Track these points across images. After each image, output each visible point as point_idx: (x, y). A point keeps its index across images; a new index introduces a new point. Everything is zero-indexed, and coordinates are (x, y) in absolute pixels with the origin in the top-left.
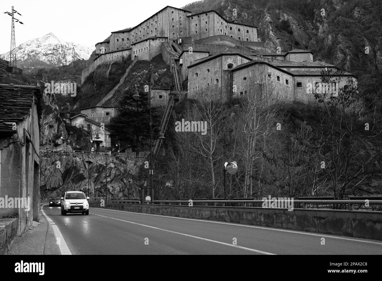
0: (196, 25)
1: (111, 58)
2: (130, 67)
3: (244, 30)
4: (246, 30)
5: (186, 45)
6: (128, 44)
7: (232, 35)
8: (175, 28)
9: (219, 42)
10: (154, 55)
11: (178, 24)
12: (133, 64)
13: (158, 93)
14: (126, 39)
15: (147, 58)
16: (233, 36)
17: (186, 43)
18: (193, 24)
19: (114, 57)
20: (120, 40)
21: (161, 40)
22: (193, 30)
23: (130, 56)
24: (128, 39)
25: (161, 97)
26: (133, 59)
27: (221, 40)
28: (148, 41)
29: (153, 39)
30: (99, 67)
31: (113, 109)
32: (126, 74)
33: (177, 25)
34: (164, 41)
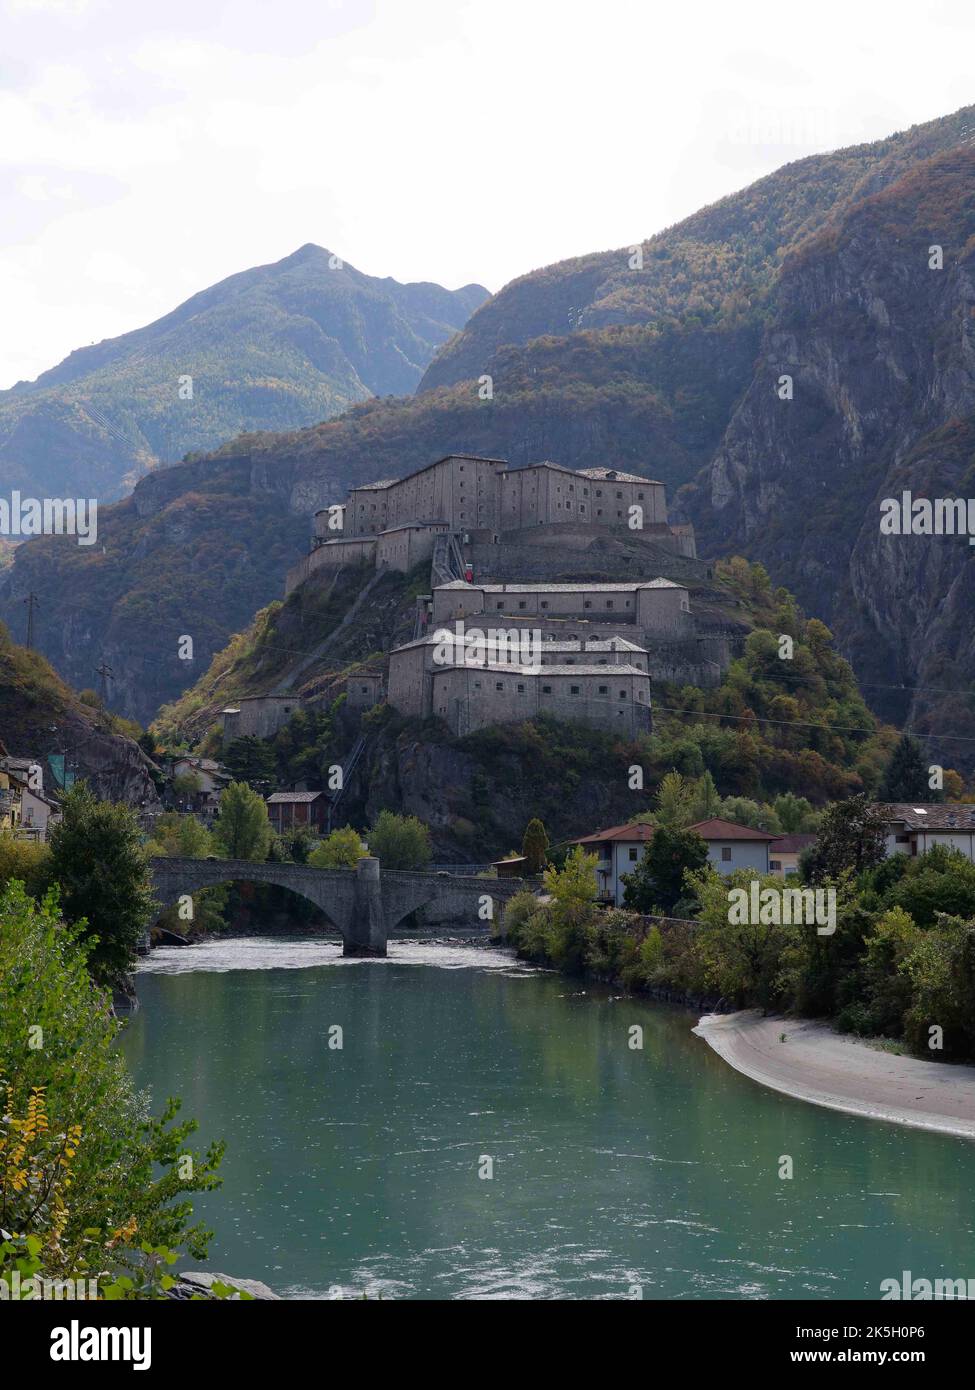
0: (514, 492)
1: (340, 556)
2: (369, 587)
3: (632, 494)
4: (638, 493)
5: (479, 546)
6: (384, 518)
7: (600, 508)
8: (466, 502)
9: (551, 538)
10: (417, 560)
11: (475, 492)
12: (375, 580)
13: (361, 683)
14: (381, 507)
15: (404, 568)
16: (604, 510)
17: (477, 543)
18: (509, 490)
19: (346, 555)
20: (368, 508)
21: (434, 529)
22: (508, 503)
23: (374, 557)
24: (385, 506)
25: (365, 690)
26: (379, 565)
27: (555, 534)
28: (408, 531)
29: (418, 529)
30: (316, 573)
31: (298, 700)
32: (358, 604)
33: (472, 493)
34: (441, 531)
